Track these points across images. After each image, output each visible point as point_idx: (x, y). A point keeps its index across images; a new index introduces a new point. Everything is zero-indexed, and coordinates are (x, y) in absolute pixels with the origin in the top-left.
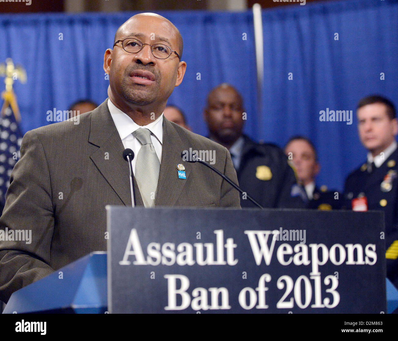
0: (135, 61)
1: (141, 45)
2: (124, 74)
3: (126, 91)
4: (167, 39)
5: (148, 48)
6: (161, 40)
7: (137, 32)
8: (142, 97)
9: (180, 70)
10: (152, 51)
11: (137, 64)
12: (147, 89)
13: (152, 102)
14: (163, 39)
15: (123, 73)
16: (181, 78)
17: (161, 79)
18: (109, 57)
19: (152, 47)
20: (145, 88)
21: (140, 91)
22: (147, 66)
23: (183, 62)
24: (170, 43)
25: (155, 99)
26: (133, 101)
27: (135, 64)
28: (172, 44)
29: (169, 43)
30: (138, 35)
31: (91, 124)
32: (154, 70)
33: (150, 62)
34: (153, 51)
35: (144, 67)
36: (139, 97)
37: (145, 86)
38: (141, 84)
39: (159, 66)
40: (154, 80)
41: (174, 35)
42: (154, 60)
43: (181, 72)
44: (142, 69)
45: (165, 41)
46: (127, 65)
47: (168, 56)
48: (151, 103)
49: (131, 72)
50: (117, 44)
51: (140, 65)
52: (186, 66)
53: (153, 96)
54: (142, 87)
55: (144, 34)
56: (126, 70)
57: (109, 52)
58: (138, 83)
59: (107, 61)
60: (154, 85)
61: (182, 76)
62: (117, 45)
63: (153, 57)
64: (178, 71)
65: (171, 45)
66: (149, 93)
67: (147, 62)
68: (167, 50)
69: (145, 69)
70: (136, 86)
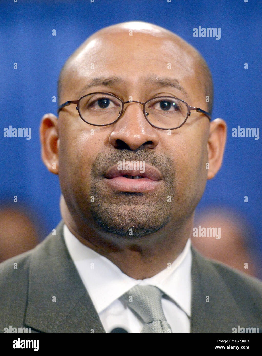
0: (112, 144)
1: (121, 104)
2: (92, 174)
3: (101, 211)
4: (176, 81)
5: (136, 110)
6: (163, 84)
7: (106, 74)
8: (139, 220)
9: (214, 138)
10: (145, 115)
11: (117, 150)
12: (148, 200)
13: (162, 227)
14: (168, 82)
15: (89, 172)
16: (219, 156)
17: (174, 174)
18: (52, 132)
19: (144, 105)
20: (142, 199)
21: (132, 206)
22: (139, 152)
23: (217, 121)
24: (183, 89)
25: (167, 218)
26: (121, 230)
27: (113, 150)
28: (188, 90)
29: (180, 88)
30: (110, 82)
31: (30, 282)
32: (155, 159)
33: (145, 141)
34: (148, 115)
35: (132, 154)
36: (132, 220)
37: (142, 195)
38: (132, 191)
39: (165, 147)
40: (159, 179)
41: (189, 68)
42: (153, 136)
43: (216, 144)
44: (130, 160)
45: (171, 85)
46: (96, 155)
47: (183, 120)
48: (159, 229)
49: (106, 169)
50: (66, 107)
51: (124, 151)
52: (226, 129)
53: (163, 214)
54: (136, 198)
55: (121, 77)
56: (94, 165)
57: (49, 123)
58: (127, 191)
59: (48, 141)
60: (162, 190)
61: (220, 152)
62: (66, 111)
63: (150, 129)
64: (210, 143)
65: (186, 93)
66: (154, 209)
67: (139, 143)
68: (179, 106)
69: (136, 159)
70: (123, 197)
